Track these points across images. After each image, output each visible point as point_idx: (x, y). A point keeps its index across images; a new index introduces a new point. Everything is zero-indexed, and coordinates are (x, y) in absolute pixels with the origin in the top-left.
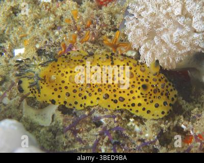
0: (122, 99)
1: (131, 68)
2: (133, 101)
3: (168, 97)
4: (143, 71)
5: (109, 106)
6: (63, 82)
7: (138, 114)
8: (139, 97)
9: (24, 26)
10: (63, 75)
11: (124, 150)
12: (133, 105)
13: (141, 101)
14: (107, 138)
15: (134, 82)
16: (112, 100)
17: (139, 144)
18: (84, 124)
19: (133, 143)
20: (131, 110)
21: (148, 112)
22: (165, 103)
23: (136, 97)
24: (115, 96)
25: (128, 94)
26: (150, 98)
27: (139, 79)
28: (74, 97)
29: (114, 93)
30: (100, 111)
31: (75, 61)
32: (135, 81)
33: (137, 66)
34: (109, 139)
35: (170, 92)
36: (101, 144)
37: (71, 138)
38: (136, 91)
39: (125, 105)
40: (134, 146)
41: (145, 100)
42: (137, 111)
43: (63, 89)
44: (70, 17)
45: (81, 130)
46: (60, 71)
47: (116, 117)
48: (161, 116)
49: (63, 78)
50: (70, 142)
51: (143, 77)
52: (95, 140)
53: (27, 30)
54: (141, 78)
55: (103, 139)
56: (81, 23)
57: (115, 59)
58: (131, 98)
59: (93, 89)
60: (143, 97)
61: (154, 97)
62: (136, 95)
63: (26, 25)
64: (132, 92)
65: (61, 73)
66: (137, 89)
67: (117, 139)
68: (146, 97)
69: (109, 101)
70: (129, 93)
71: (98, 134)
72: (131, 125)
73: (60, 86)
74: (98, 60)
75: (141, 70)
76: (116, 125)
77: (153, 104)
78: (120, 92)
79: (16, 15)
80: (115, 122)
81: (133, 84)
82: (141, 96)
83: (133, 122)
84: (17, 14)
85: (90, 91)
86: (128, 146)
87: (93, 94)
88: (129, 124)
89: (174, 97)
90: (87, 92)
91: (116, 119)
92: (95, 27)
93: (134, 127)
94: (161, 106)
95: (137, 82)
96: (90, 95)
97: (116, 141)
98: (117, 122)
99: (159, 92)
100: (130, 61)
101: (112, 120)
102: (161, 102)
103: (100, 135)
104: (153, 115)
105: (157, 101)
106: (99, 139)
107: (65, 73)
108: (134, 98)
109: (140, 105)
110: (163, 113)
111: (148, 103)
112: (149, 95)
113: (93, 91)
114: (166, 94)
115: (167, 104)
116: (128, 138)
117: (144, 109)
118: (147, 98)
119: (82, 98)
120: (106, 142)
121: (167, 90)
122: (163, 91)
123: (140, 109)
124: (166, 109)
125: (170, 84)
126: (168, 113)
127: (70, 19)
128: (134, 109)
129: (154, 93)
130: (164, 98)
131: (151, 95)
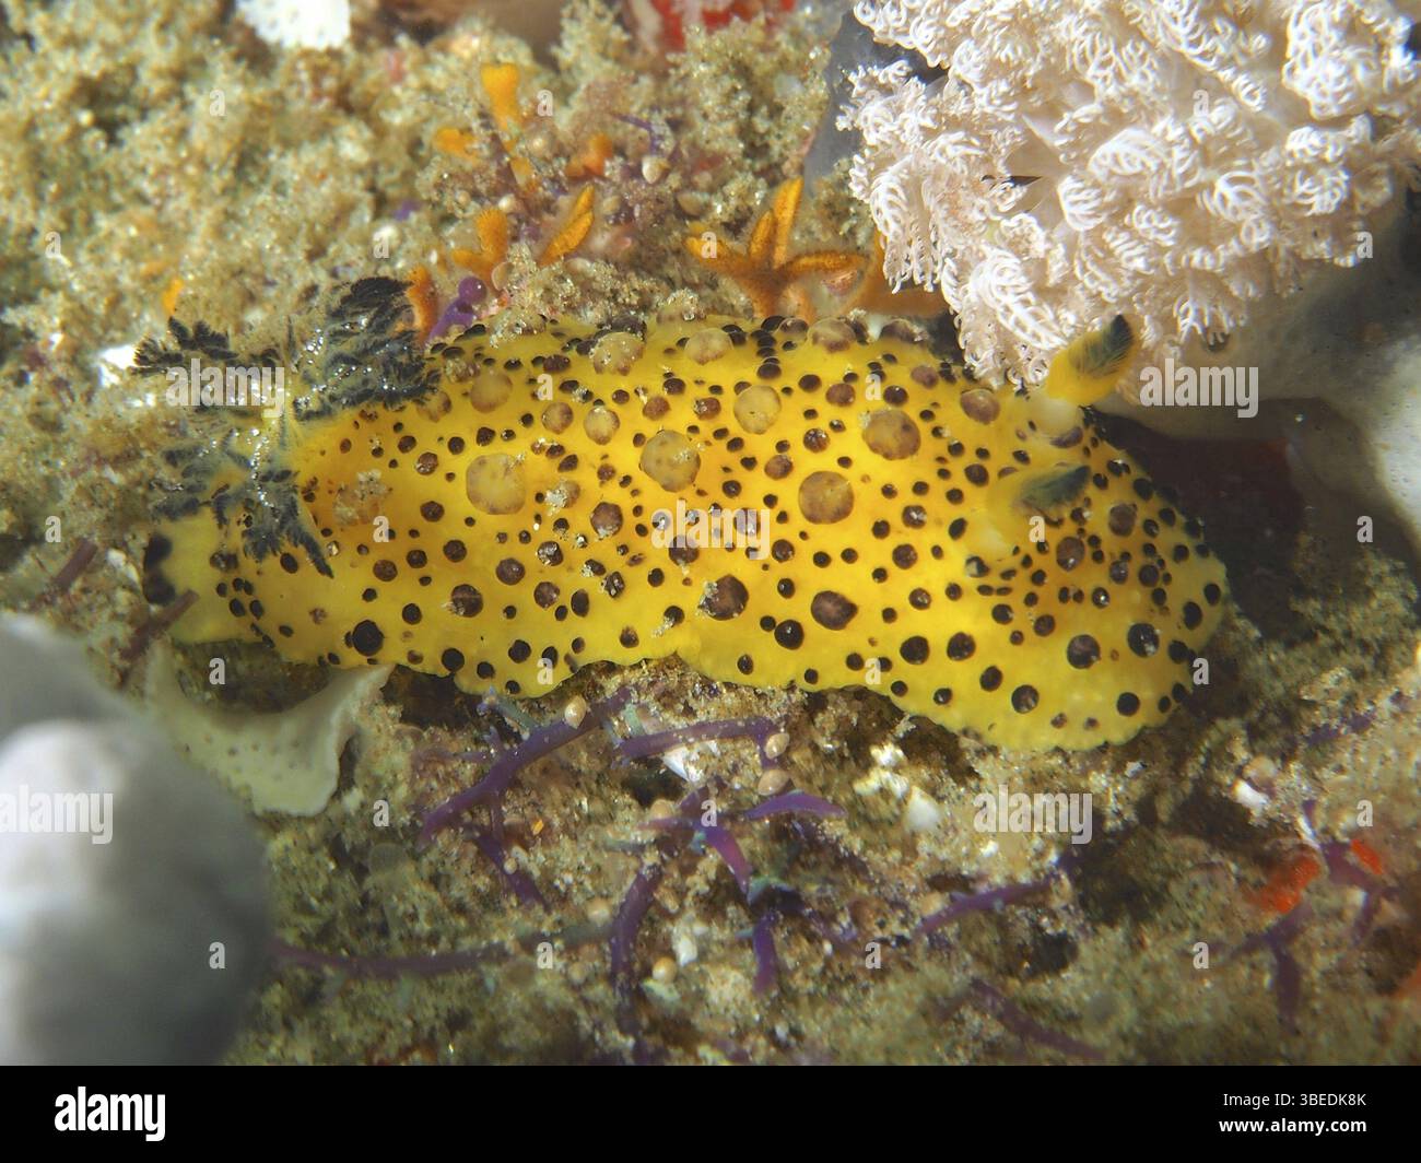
0: (837, 610)
1: (895, 396)
2: (914, 623)
3: (1159, 597)
4: (984, 415)
5: (746, 665)
6: (433, 511)
7: (951, 718)
8: (954, 591)
9: (171, 206)
10: (429, 463)
11: (828, 947)
12: (916, 649)
13: (971, 617)
14: (710, 863)
15: (920, 488)
16: (767, 623)
17: (935, 903)
18: (556, 793)
19: (897, 904)
20: (900, 688)
21: (1024, 698)
22: (1140, 638)
23: (938, 590)
24: (787, 588)
25: (880, 575)
26: (1031, 600)
27: (957, 466)
28: (510, 612)
29: (782, 570)
30: (667, 698)
31: (513, 365)
32: (930, 477)
33: (942, 384)
34: (722, 870)
35: (1171, 567)
36: (671, 904)
37: (469, 882)
38: (937, 552)
39: (855, 662)
40: (904, 923)
41: (1001, 614)
42: (944, 696)
43: (437, 563)
44: (470, 114)
45: (537, 828)
46: (407, 444)
47: (774, 729)
48: (1119, 729)
49: (432, 487)
50: (460, 909)
51: (983, 453)
52: (631, 880)
53: (189, 231)
54: (969, 458)
55: (687, 870)
56: (538, 143)
57: (788, 346)
58: (901, 602)
59: (638, 544)
60: (985, 590)
61: (1064, 595)
62: (931, 575)
63: (184, 202)
64: (904, 556)
65: (416, 453)
66: (942, 537)
67: (784, 875)
68: (1004, 591)
69: (744, 632)
70: (887, 562)
71: (651, 835)
72: (884, 792)
73: (417, 543)
74: (669, 351)
75: (969, 407)
76: (771, 781)
77: (1058, 645)
78: (822, 559)
79: (113, 140)
80: (767, 763)
81: (914, 500)
82: (969, 582)
83: (896, 769)
84: (123, 134)
85: (615, 562)
86: (856, 920)
87: (637, 577)
88: (868, 785)
89: (1199, 598)
90: (598, 568)
91: (774, 745)
92: (636, 172)
93: (903, 802)
94: (1114, 655)
95: (939, 488)
96: (616, 586)
97: (775, 881)
98: (782, 761)
99: (1098, 557)
100: (890, 358)
101: (749, 752)
102: (1111, 628)
103: (661, 844)
104: (1059, 722)
105: (1080, 621)
106: (658, 874)
107: (443, 452)
108: (919, 599)
109: (961, 647)
110: (1128, 704)
111: (1017, 638)
112: (1023, 576)
113: (636, 561)
114: (1147, 576)
115: (1155, 640)
116: (857, 866)
117: (991, 679)
118: (1015, 601)
119: (561, 614)
120: (704, 888)
121: (1149, 549)
122: (1126, 556)
123: (964, 676)
124: (1149, 681)
125: (1167, 516)
126: (1163, 704)
127: (466, 131)
128: (923, 679)
129: (1062, 563)
130: (1131, 601)
131: (1038, 578)
